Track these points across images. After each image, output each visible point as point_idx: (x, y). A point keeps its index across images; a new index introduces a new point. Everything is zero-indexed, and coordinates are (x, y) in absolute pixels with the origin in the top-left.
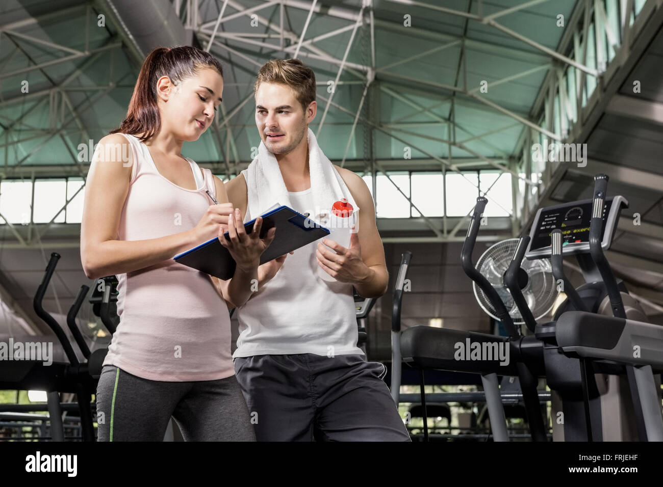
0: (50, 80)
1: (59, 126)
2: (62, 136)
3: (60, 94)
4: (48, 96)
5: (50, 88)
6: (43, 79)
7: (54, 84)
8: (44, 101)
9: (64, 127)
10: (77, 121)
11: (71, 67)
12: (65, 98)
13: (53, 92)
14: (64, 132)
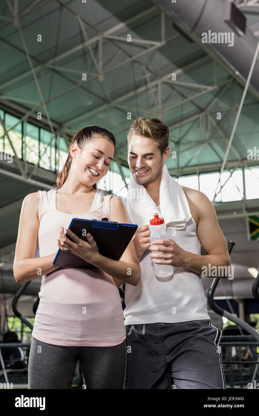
0: (199, 107)
1: (207, 138)
2: (210, 145)
3: (206, 116)
4: (198, 118)
5: (199, 113)
6: (193, 108)
7: (201, 110)
8: (197, 123)
9: (211, 137)
10: (220, 132)
11: (211, 97)
12: (210, 118)
13: (202, 115)
14: (212, 141)
